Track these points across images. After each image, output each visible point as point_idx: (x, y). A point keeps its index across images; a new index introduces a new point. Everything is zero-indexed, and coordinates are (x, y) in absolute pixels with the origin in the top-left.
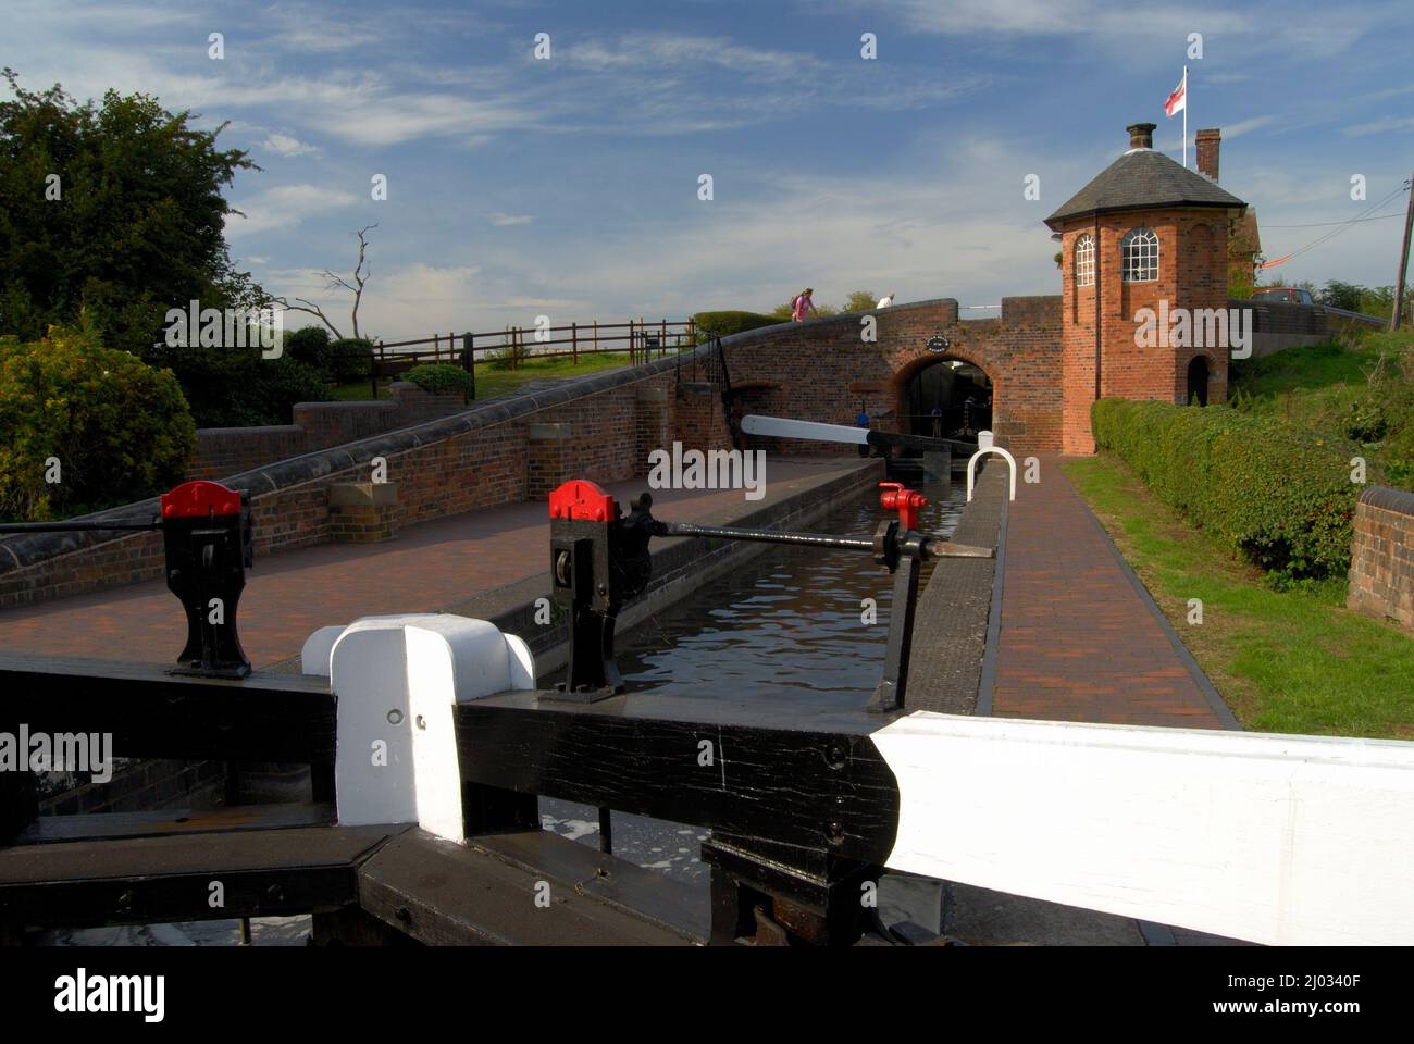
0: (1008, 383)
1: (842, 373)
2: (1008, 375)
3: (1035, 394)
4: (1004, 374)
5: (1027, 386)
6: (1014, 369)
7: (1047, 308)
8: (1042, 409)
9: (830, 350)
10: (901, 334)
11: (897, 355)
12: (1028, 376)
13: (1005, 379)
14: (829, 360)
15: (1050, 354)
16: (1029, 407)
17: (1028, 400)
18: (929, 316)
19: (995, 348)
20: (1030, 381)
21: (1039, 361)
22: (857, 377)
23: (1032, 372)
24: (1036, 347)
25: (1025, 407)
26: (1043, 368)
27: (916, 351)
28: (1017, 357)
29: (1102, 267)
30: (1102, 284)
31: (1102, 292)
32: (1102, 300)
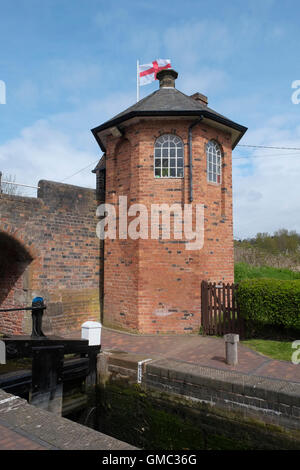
0: (48, 263)
2: (49, 256)
3: (69, 274)
4: (44, 254)
5: (63, 267)
6: (53, 249)
7: (80, 196)
8: (74, 288)
12: (64, 257)
13: (45, 259)
15: (81, 238)
16: (64, 287)
17: (63, 280)
19: (37, 227)
20: (66, 262)
21: (73, 244)
23: (67, 253)
24: (72, 231)
25: (62, 287)
26: (76, 250)
28: (55, 238)
29: (194, 163)
30: (194, 178)
31: (193, 185)
32: (193, 192)
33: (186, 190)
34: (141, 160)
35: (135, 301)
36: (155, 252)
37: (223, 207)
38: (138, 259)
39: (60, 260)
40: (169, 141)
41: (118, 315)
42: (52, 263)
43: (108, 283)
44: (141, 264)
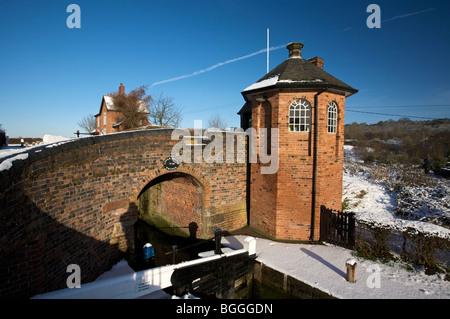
0: (215, 188)
1: (97, 197)
2: (215, 184)
3: (228, 194)
4: (212, 183)
5: (224, 190)
6: (218, 179)
8: (231, 203)
9: (87, 174)
10: (144, 156)
11: (142, 173)
12: (224, 183)
13: (213, 186)
14: (86, 185)
16: (225, 203)
17: (224, 198)
18: (165, 141)
20: (226, 186)
21: (230, 174)
22: (109, 197)
23: (226, 180)
25: (223, 203)
26: (232, 178)
27: (156, 170)
28: (219, 171)
29: (319, 122)
30: (319, 133)
31: (318, 138)
32: (318, 143)
33: (312, 142)
34: (280, 119)
35: (273, 217)
36: (289, 185)
37: (337, 150)
38: (276, 189)
39: (222, 185)
40: (300, 104)
41: (261, 223)
42: (218, 188)
43: (253, 200)
44: (279, 192)
